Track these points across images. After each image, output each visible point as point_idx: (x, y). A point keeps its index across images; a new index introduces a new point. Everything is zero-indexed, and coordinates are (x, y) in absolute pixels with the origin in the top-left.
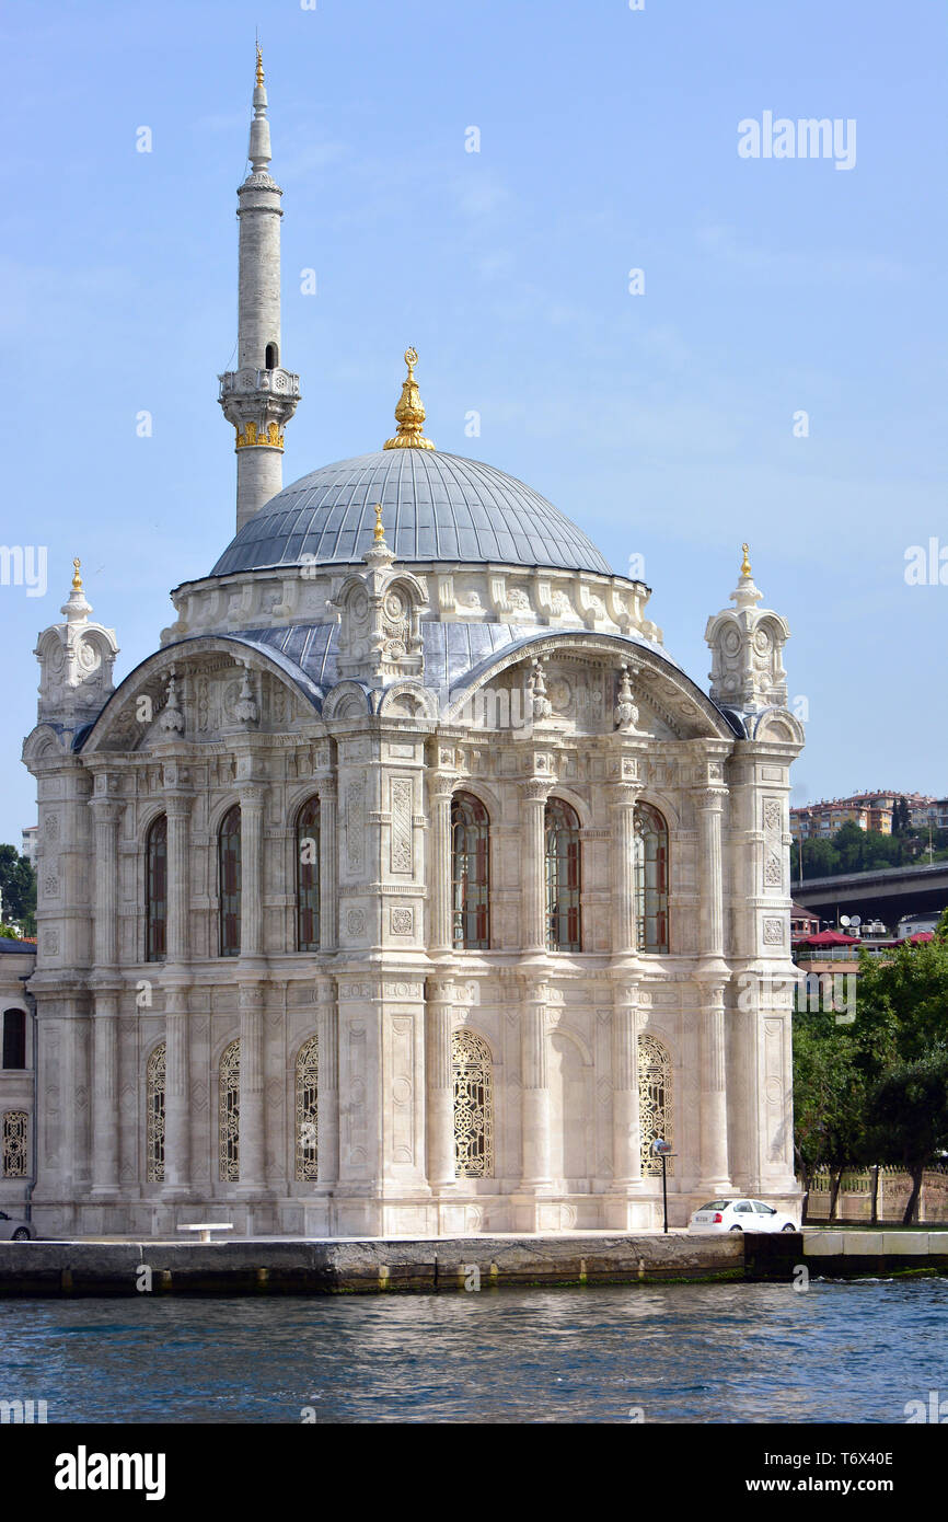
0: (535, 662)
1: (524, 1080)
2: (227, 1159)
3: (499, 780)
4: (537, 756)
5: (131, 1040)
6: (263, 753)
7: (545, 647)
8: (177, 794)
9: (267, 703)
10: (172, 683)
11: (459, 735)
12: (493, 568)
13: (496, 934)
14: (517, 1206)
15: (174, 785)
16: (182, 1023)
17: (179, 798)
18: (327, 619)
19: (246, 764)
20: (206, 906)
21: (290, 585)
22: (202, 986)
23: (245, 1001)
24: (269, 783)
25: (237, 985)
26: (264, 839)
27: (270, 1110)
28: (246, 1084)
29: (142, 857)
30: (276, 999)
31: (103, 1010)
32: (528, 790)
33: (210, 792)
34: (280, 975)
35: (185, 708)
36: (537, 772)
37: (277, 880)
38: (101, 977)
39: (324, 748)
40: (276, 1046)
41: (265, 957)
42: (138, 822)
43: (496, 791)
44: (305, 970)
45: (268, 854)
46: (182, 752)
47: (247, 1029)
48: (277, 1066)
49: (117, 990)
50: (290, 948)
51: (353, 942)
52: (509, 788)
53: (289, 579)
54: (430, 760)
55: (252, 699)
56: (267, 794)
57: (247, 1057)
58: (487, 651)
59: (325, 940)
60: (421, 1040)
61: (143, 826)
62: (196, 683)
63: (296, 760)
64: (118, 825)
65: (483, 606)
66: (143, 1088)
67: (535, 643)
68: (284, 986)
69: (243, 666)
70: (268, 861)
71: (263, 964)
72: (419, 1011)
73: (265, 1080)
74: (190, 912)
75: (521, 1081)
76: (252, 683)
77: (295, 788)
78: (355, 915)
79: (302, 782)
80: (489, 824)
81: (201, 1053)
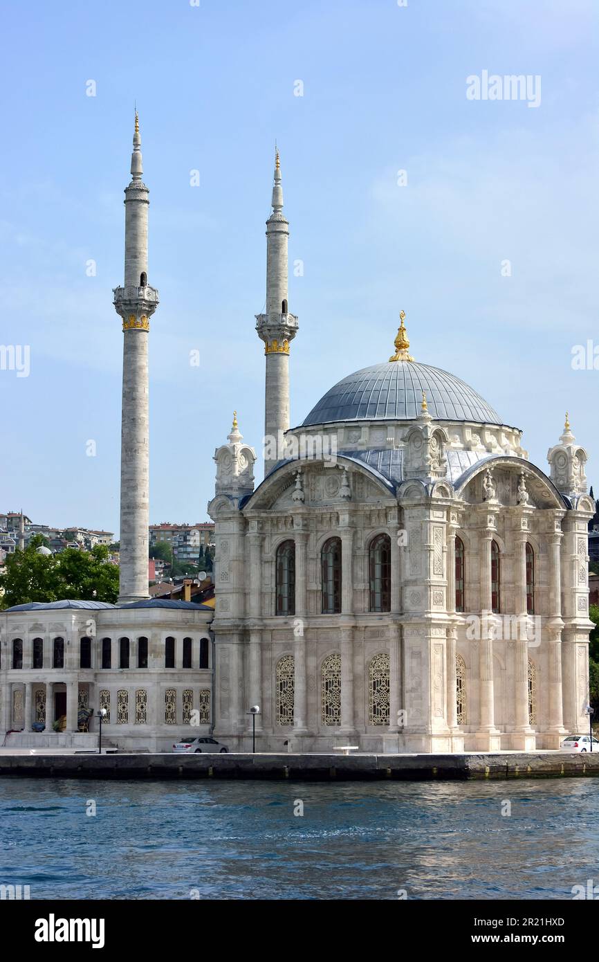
0: (488, 470)
1: (481, 675)
2: (325, 714)
3: (469, 528)
4: (489, 517)
5: (268, 655)
6: (353, 513)
7: (493, 463)
8: (303, 532)
9: (354, 488)
10: (298, 476)
11: (459, 506)
12: (466, 424)
13: (467, 605)
14: (479, 738)
15: (300, 527)
16: (303, 646)
17: (303, 534)
18: (388, 447)
19: (345, 519)
20: (315, 588)
21: (365, 430)
22: (313, 628)
23: (344, 636)
24: (356, 528)
25: (339, 628)
26: (354, 556)
27: (356, 691)
28: (345, 678)
29: (274, 563)
30: (360, 636)
31: (254, 639)
32: (483, 533)
33: (317, 531)
34: (362, 623)
35: (305, 489)
36: (489, 525)
37: (359, 576)
38: (253, 622)
39: (394, 512)
40: (359, 659)
41: (354, 615)
42: (272, 545)
43: (468, 534)
44: (373, 621)
45: (355, 563)
46: (305, 511)
47: (345, 649)
48: (360, 669)
49: (261, 630)
50: (366, 610)
51: (414, 608)
52: (474, 532)
53: (365, 426)
54: (448, 519)
55: (348, 486)
56: (355, 533)
57: (345, 664)
58: (468, 466)
59: (394, 606)
60: (445, 656)
61: (275, 547)
62: (310, 477)
63: (369, 517)
64: (261, 546)
65: (461, 442)
66: (274, 679)
67: (489, 462)
68: (363, 629)
69: (344, 469)
70: (355, 567)
71: (352, 618)
72: (444, 642)
73: (354, 676)
74: (307, 591)
75: (480, 677)
76: (348, 478)
77: (369, 531)
78: (414, 595)
79: (373, 528)
80: (463, 551)
81: (312, 662)
